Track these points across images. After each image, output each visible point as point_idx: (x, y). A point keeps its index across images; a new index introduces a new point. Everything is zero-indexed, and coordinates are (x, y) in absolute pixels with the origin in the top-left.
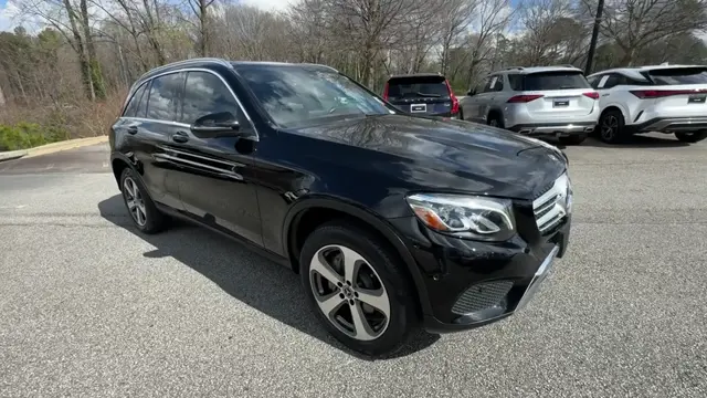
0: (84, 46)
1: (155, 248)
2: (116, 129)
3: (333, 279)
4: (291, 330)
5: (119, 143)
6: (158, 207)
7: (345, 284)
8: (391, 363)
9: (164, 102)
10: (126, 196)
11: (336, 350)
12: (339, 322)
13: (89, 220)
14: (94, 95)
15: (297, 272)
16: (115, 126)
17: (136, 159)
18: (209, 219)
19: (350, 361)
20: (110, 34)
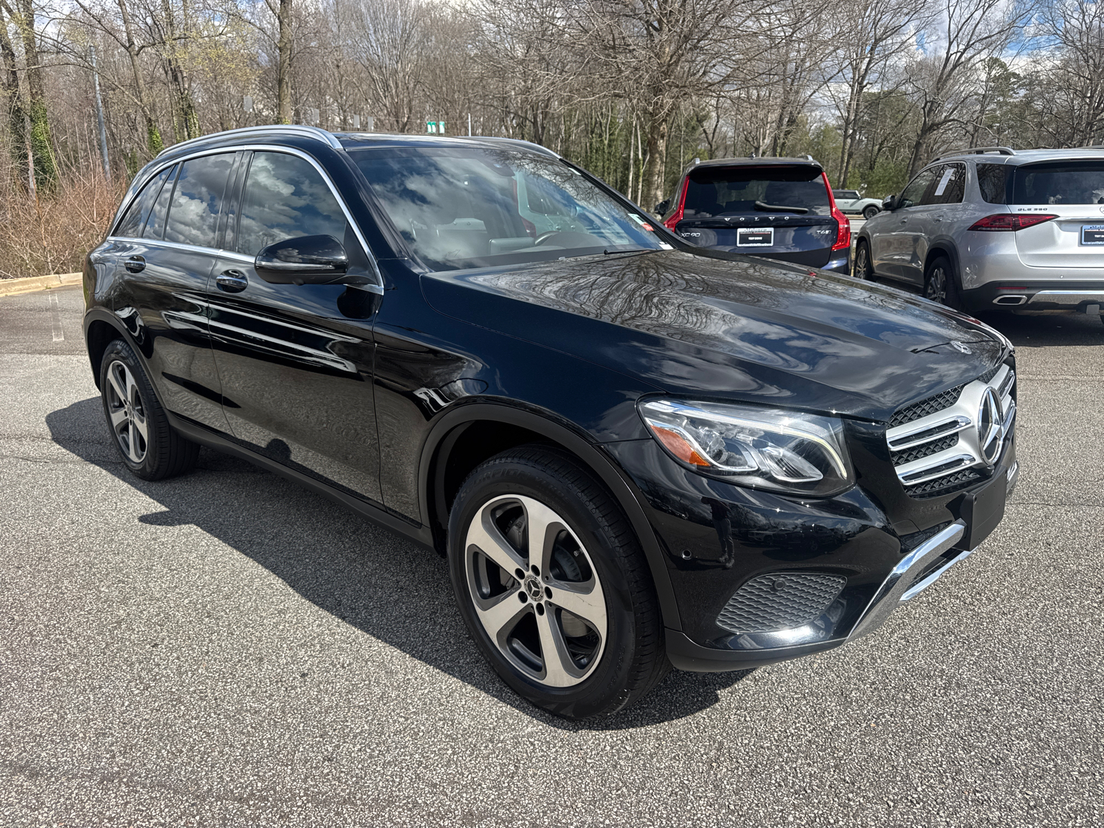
0: (22, 75)
1: (164, 509)
2: (98, 261)
3: (508, 562)
4: (422, 668)
5: (102, 291)
6: (174, 423)
7: (529, 573)
8: (608, 737)
9: (193, 209)
10: (109, 399)
11: (507, 709)
12: (515, 651)
13: (28, 448)
14: (33, 185)
15: (443, 554)
16: (95, 255)
17: (139, 322)
18: (278, 450)
19: (531, 727)
20: (78, 49)
